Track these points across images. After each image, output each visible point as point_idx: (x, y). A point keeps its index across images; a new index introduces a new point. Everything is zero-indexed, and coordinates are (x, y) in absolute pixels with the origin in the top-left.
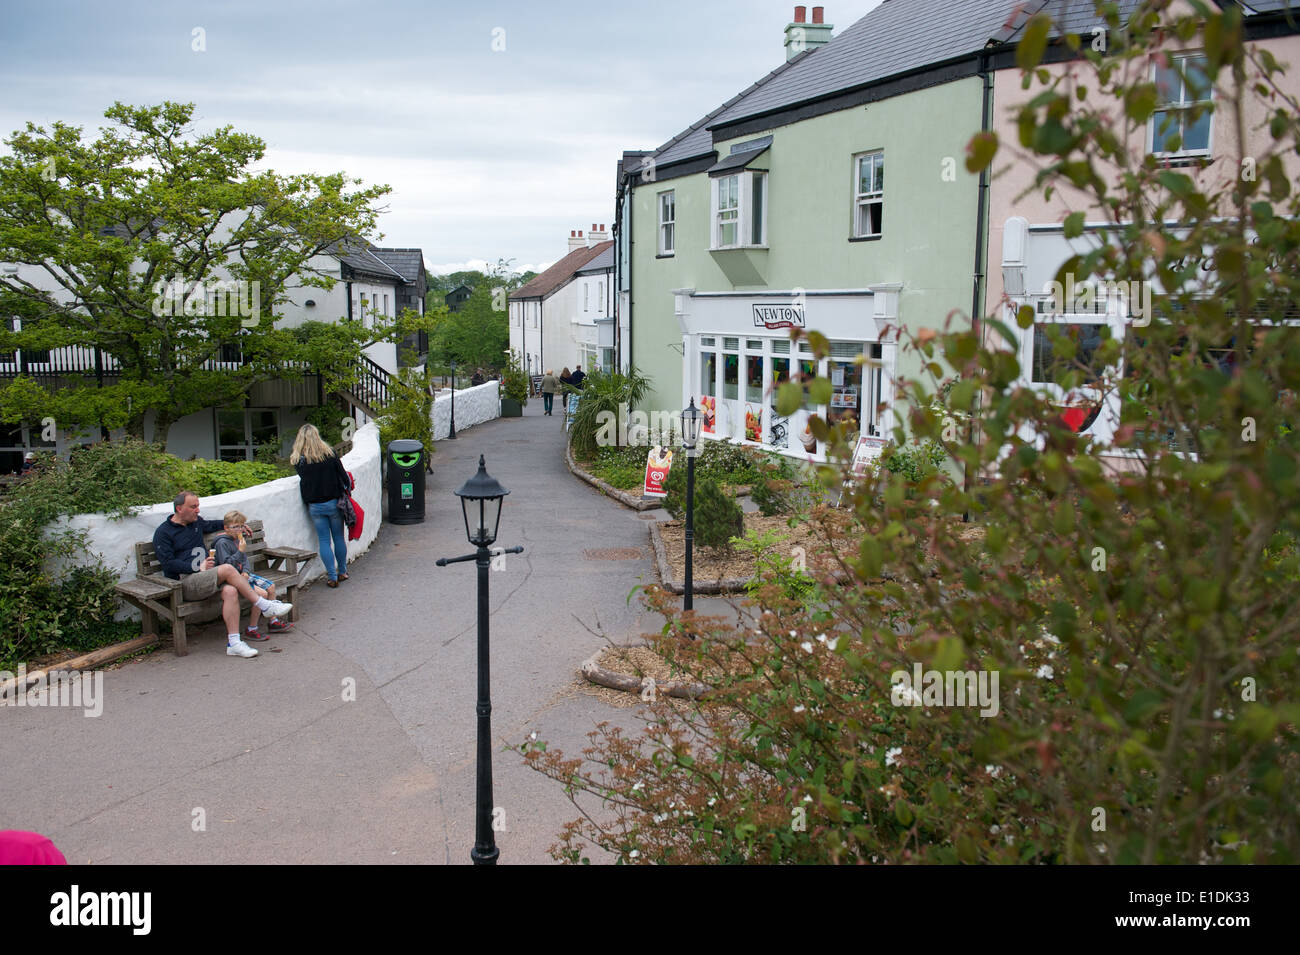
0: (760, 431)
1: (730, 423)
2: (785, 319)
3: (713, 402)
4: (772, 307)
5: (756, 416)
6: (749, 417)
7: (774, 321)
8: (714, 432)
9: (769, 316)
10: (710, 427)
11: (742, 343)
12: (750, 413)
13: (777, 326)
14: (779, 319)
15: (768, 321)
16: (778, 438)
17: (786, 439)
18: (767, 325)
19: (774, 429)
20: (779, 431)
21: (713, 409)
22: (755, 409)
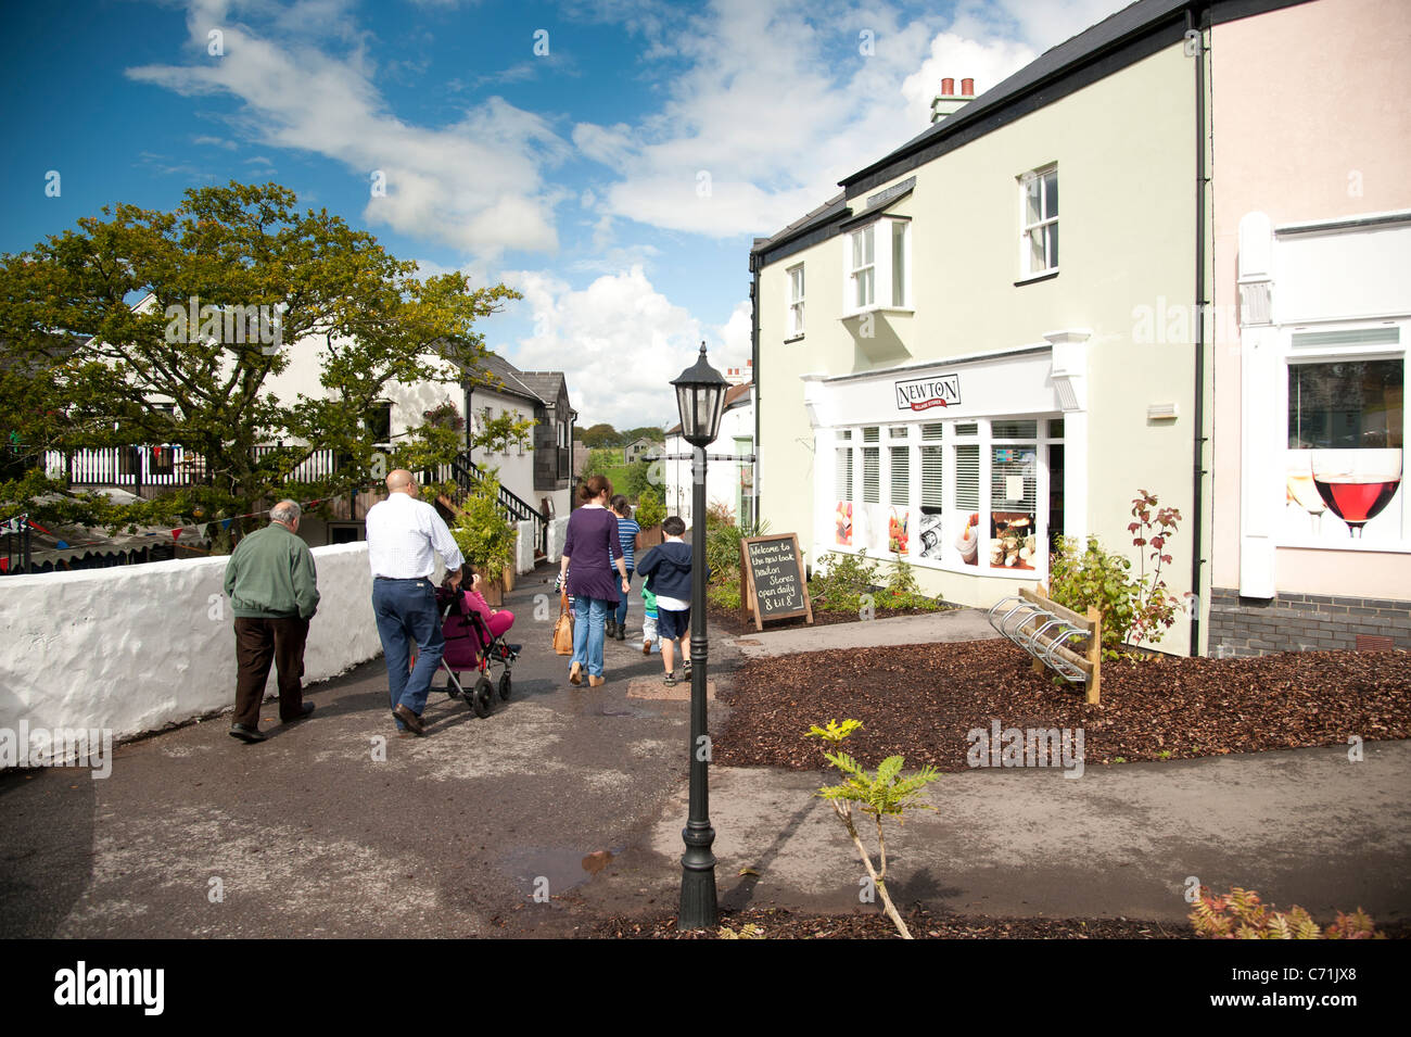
0: (906, 540)
1: (870, 532)
2: (936, 396)
3: (850, 507)
4: (919, 383)
5: (902, 523)
6: (893, 523)
7: (922, 400)
8: (850, 544)
9: (915, 394)
10: (846, 538)
11: (884, 432)
12: (894, 518)
13: (926, 405)
14: (928, 397)
15: (914, 401)
16: (928, 547)
17: (939, 548)
18: (913, 406)
19: (923, 537)
20: (930, 539)
21: (849, 516)
22: (900, 512)
